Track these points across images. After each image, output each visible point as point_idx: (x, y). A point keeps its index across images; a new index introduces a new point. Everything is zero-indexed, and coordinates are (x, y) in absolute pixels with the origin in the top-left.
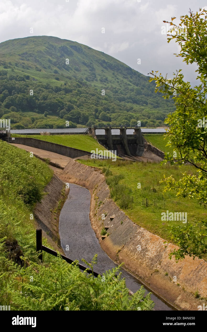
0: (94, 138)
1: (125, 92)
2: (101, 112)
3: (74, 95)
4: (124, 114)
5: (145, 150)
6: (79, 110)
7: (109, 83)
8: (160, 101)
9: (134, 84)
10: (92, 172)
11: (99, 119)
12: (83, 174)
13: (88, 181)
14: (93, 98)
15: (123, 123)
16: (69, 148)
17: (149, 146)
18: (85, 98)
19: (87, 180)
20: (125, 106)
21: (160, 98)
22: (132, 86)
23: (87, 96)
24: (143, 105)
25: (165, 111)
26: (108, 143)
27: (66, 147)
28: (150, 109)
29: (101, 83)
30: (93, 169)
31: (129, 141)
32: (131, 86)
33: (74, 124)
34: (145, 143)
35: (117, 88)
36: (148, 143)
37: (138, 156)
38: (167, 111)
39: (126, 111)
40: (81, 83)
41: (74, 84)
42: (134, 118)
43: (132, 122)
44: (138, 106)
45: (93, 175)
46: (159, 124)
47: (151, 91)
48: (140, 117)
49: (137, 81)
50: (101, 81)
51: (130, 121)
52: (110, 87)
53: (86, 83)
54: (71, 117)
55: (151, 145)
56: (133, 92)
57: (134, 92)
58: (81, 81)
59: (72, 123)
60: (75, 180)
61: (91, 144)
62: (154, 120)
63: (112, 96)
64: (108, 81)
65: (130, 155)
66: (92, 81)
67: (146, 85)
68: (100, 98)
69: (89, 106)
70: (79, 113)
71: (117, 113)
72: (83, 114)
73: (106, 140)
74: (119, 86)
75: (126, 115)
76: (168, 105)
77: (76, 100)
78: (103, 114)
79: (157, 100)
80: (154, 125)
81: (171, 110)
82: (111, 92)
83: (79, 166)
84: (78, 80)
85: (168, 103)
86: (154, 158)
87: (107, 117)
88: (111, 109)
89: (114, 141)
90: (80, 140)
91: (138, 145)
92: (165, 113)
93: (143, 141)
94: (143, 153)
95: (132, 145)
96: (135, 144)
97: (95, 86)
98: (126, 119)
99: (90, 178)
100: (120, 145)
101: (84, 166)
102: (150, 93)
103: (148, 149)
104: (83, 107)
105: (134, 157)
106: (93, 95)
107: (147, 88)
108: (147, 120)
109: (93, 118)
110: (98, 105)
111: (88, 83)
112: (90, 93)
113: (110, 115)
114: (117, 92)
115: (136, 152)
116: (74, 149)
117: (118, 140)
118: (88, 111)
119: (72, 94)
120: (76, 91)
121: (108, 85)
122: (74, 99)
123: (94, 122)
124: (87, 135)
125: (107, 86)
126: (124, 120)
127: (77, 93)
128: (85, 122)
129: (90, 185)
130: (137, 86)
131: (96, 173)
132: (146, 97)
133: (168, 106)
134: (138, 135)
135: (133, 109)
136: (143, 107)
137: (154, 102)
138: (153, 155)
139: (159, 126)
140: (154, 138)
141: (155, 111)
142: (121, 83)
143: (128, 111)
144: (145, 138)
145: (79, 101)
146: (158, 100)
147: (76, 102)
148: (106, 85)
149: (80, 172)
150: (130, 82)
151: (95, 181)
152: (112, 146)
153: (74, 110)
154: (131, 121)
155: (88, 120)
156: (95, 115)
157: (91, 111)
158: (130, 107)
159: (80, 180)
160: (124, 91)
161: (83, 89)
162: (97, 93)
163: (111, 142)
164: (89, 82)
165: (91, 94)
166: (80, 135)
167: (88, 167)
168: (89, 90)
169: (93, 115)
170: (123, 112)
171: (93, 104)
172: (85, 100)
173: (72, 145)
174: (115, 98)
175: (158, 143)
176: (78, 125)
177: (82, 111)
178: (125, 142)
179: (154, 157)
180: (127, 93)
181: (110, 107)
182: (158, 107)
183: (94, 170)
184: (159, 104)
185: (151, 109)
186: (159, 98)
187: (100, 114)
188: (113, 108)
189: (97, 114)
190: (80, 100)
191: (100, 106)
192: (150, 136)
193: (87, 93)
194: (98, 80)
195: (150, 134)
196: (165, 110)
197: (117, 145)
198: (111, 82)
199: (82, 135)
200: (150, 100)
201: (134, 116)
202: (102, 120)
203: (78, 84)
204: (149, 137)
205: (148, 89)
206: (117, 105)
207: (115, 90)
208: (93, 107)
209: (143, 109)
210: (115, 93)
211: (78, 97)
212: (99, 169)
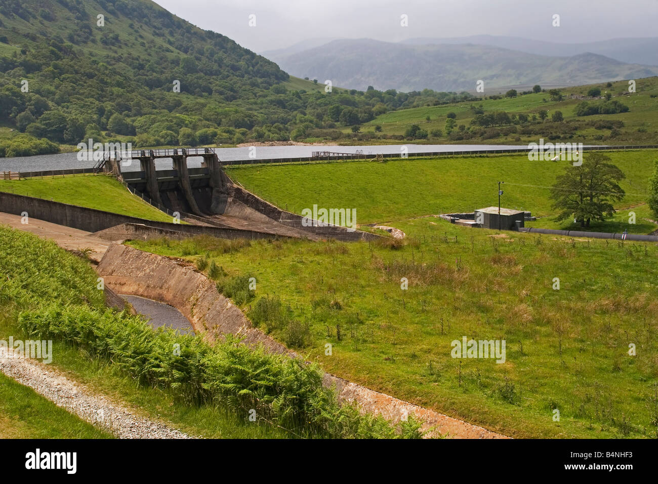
0: (117, 180)
1: (160, 67)
2: (112, 114)
3: (46, 76)
4: (164, 116)
5: (230, 200)
6: (61, 111)
7: (123, 46)
8: (238, 85)
9: (180, 49)
10: (173, 268)
11: (107, 130)
12: (152, 273)
13: (168, 288)
14: (90, 83)
15: (162, 137)
16: (70, 206)
17: (238, 191)
18: (72, 84)
19: (166, 286)
20: (162, 99)
21: (238, 78)
22: (175, 54)
23: (76, 79)
24: (202, 96)
25: (250, 106)
26: (148, 188)
27: (63, 206)
28: (217, 103)
29: (103, 48)
30: (174, 262)
31: (193, 181)
32: (172, 52)
33: (55, 144)
34: (228, 184)
35: (142, 57)
36: (235, 186)
37: (217, 214)
38: (254, 107)
39: (166, 111)
40: (60, 49)
41: (44, 51)
42: (186, 126)
43: (184, 135)
44: (191, 97)
45: (177, 276)
46: (243, 138)
47: (217, 64)
48: (199, 123)
49: (185, 42)
50: (105, 42)
51: (178, 133)
52: (125, 55)
53: (72, 47)
54: (44, 129)
55: (243, 188)
56: (179, 66)
57: (181, 66)
58: (60, 44)
59: (50, 143)
60: (136, 287)
61: (115, 194)
62: (231, 128)
63: (131, 77)
64: (121, 43)
65: (198, 212)
66: (85, 42)
67: (205, 50)
68: (106, 83)
69: (82, 102)
70: (63, 119)
71: (148, 116)
72: (72, 120)
73: (145, 184)
74: (146, 53)
75: (167, 120)
76: (255, 94)
77: (53, 89)
78: (115, 118)
79: (231, 82)
80: (230, 139)
81: (262, 103)
82: (130, 68)
83: (137, 257)
84: (53, 43)
85: (257, 90)
86: (251, 216)
87: (127, 125)
88: (134, 106)
89: (162, 183)
90: (88, 187)
91: (214, 191)
92: (251, 112)
93: (224, 180)
94: (227, 208)
95: (200, 190)
96: (207, 189)
97: (91, 54)
98: (169, 128)
99: (172, 282)
100: (176, 192)
101: (151, 257)
102: (215, 67)
103: (235, 198)
104: (69, 104)
105: (208, 217)
106: (90, 76)
107: (207, 56)
108: (216, 128)
109: (96, 129)
110: (105, 99)
111: (76, 48)
112: (82, 71)
113: (134, 121)
114: (141, 67)
115: (211, 206)
116: (82, 208)
117: (169, 182)
118: (82, 113)
119: (41, 76)
120: (51, 68)
121: (120, 52)
122: (47, 87)
123: (99, 137)
124: (102, 173)
125: (120, 54)
126: (164, 132)
127: (53, 72)
128: (77, 139)
129: (174, 297)
130: (186, 52)
131: (184, 270)
132: (207, 77)
133: (256, 96)
134: (212, 168)
135: (183, 106)
136: (202, 101)
137: (224, 87)
138: (248, 211)
139: (242, 142)
140: (247, 173)
141: (230, 107)
142: (150, 47)
143: (170, 111)
144: (229, 174)
145: (60, 91)
146: (234, 84)
147: (54, 94)
148: (116, 52)
149: (145, 270)
150: (170, 43)
151: (184, 288)
152: (158, 194)
153: (49, 112)
154: (181, 133)
155: (85, 134)
156: (98, 122)
157: (89, 112)
158: (175, 100)
159: (148, 287)
160: (157, 64)
161: (65, 62)
162: (99, 71)
163: (156, 186)
164: (76, 46)
165: (85, 73)
166: (87, 174)
167: (160, 258)
168: (79, 64)
169: (94, 122)
170: (161, 113)
171: (92, 96)
172: (74, 89)
173: (72, 199)
174: (138, 82)
175: (256, 183)
176: (63, 147)
177: (67, 113)
178: (186, 185)
179: (251, 213)
180: (164, 68)
181: (132, 103)
182: (235, 98)
183: (178, 264)
184: (235, 92)
185: (219, 102)
186: (235, 79)
187: (110, 120)
188: (138, 104)
189: (104, 120)
190: (62, 87)
191: (109, 101)
192: (237, 169)
193: (77, 72)
194: (98, 41)
195: (237, 166)
196: (251, 104)
197: (168, 193)
198: (126, 44)
199: (92, 174)
200: (218, 82)
201: (187, 122)
202: (116, 133)
203: (52, 52)
204: (237, 172)
205: (209, 59)
206: (145, 96)
207: (138, 62)
208: (91, 103)
209: (204, 105)
210: (139, 69)
211: (57, 81)
212: (188, 262)
